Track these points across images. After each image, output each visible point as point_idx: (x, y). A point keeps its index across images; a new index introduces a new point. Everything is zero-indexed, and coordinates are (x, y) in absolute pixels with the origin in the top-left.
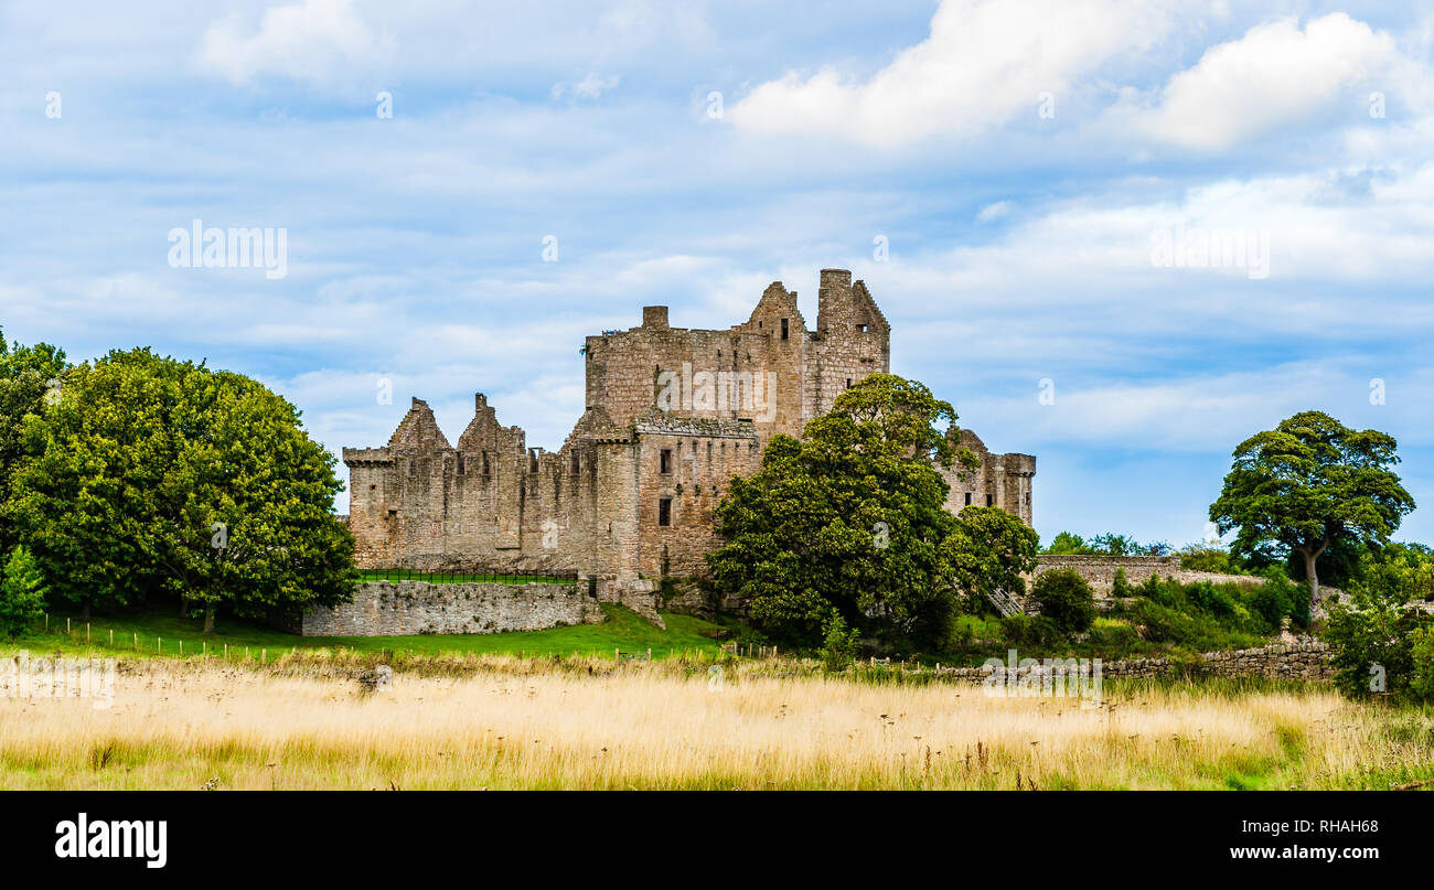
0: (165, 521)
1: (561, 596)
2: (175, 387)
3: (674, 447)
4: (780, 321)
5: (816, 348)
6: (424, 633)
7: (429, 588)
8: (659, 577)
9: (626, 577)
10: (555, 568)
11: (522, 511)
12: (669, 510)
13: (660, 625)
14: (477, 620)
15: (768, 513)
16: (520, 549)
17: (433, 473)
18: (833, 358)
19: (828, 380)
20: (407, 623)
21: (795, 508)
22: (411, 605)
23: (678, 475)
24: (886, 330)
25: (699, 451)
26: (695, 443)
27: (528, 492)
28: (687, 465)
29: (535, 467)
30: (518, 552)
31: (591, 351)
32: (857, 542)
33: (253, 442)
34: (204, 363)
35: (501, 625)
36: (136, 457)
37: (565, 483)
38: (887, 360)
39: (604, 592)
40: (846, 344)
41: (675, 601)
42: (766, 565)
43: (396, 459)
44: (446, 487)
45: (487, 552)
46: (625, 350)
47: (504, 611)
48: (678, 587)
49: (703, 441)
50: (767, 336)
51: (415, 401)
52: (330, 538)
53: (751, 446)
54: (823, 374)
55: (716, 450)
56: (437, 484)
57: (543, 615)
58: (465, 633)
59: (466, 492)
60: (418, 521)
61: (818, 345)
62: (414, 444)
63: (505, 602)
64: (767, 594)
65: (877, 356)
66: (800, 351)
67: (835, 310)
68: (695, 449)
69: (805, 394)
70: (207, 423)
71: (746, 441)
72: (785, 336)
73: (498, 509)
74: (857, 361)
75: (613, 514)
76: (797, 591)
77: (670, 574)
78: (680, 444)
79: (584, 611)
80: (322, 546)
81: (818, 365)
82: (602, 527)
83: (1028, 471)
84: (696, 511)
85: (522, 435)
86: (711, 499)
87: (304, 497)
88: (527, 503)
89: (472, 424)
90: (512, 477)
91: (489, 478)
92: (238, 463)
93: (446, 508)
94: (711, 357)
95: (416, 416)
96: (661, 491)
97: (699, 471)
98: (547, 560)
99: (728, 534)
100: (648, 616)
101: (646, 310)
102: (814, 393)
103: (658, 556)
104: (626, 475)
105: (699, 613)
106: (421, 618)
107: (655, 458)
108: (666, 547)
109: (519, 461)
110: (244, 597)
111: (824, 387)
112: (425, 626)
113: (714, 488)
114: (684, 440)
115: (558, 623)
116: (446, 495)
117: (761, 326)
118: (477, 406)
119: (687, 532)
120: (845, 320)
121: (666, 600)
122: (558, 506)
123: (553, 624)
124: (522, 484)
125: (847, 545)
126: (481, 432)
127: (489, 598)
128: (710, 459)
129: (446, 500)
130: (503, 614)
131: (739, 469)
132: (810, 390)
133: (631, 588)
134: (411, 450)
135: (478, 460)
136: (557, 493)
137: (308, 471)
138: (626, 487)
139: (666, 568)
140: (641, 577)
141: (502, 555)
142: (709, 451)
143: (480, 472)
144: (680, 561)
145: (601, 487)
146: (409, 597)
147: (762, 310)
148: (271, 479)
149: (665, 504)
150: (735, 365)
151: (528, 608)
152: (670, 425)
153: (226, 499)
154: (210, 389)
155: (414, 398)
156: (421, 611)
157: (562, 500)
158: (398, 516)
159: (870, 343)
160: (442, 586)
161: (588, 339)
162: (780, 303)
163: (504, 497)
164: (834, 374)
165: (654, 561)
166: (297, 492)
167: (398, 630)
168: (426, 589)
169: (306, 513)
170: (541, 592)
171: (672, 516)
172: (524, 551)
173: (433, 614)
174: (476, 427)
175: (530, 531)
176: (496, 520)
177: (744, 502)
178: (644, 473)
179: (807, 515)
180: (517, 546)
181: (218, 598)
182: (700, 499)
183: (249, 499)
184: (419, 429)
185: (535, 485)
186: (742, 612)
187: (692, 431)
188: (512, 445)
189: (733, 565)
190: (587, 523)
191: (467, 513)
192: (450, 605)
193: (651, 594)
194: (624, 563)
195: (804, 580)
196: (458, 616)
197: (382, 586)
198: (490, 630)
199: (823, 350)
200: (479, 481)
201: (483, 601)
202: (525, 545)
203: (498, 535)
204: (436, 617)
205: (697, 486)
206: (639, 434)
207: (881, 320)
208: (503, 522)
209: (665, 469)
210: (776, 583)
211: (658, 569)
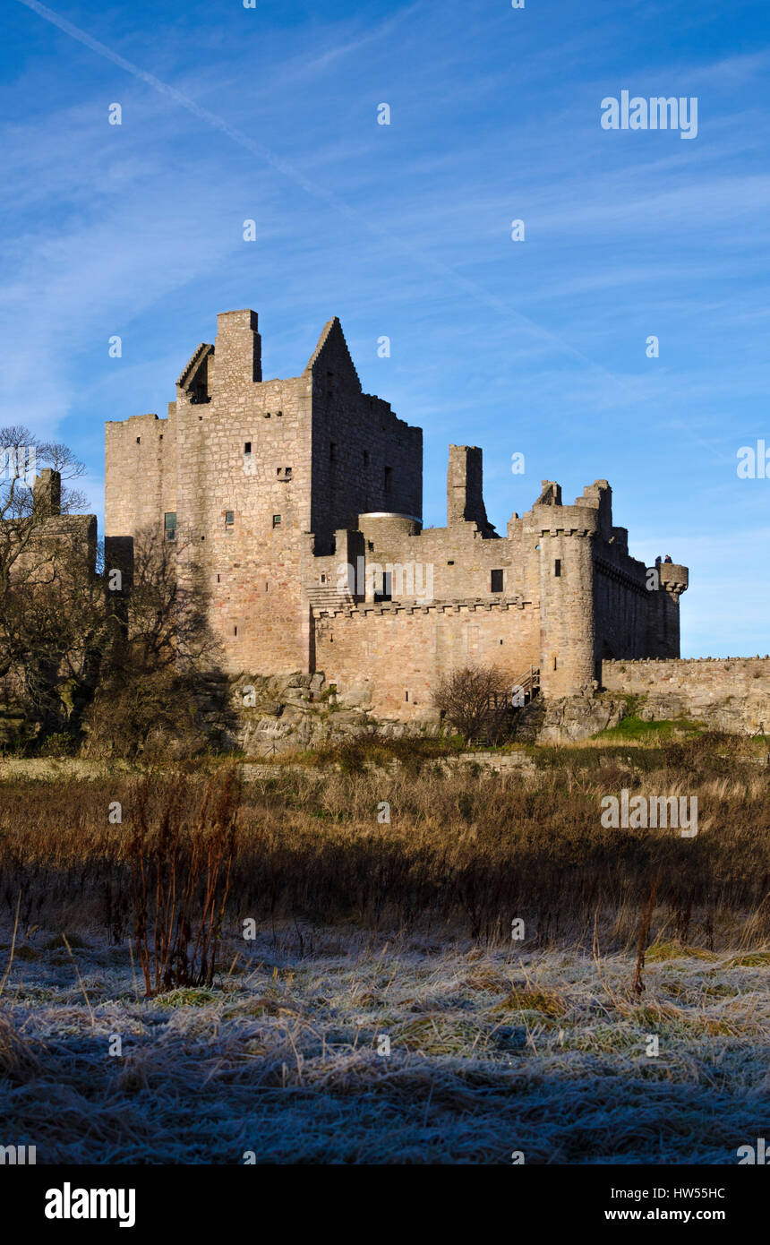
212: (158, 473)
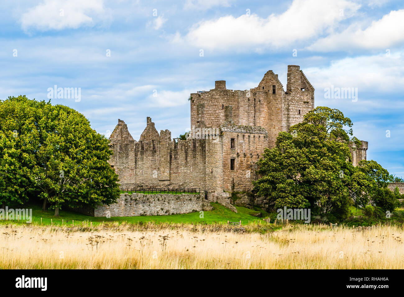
0: (40, 168)
1: (194, 199)
2: (40, 111)
3: (236, 137)
4: (272, 86)
5: (287, 97)
6: (142, 215)
7: (144, 196)
8: (231, 191)
9: (219, 192)
10: (186, 188)
11: (171, 165)
12: (234, 163)
13: (235, 211)
14: (162, 209)
15: (281, 164)
16: (169, 180)
17: (130, 150)
18: (293, 101)
19: (292, 110)
20: (135, 211)
21: (294, 161)
22: (137, 204)
23: (238, 149)
24: (313, 90)
25: (245, 139)
26: (244, 136)
27: (173, 157)
28: (241, 145)
29: (175, 147)
30: (169, 182)
31: (193, 99)
32: (321, 175)
33: (77, 133)
34: (50, 101)
35: (172, 211)
36: (27, 140)
37: (190, 153)
38: (313, 102)
39: (210, 197)
40: (298, 96)
41: (238, 201)
42: (281, 185)
43: (113, 144)
44: (136, 155)
45: (155, 182)
46: (208, 98)
47: (172, 206)
48: (238, 195)
49: (247, 135)
50: (266, 92)
51: (119, 121)
52: (110, 174)
53: (264, 137)
54: (290, 108)
55: (252, 139)
56: (132, 155)
57: (188, 207)
58: (158, 215)
59: (145, 157)
60: (124, 170)
61: (288, 96)
62: (120, 138)
63: (173, 202)
64: (282, 197)
65: (310, 101)
66: (281, 98)
67: (294, 82)
68: (244, 138)
69: (283, 116)
70: (56, 126)
71: (263, 135)
72: (274, 92)
73: (160, 164)
74: (302, 103)
75: (213, 165)
76: (295, 196)
77: (235, 190)
78: (238, 136)
79: (203, 205)
80: (107, 178)
81: (288, 104)
82: (208, 171)
83: (366, 148)
84: (245, 164)
85: (170, 133)
86: (250, 159)
87: (99, 158)
88: (173, 161)
89: (146, 129)
90: (166, 151)
91: (155, 152)
92: (71, 143)
93: (136, 164)
94: (246, 101)
95: (120, 127)
96: (231, 155)
97: (245, 147)
98: (182, 185)
99: (263, 173)
100: (230, 207)
101: (217, 82)
102: (287, 116)
103: (230, 182)
104: (218, 149)
105: (248, 206)
106: (141, 209)
107: (229, 142)
108: (233, 179)
109: (169, 144)
110: (75, 200)
111: (290, 113)
112: (142, 212)
113: (251, 154)
114: (239, 134)
115: (193, 211)
116: (136, 159)
117: (263, 88)
118: (148, 122)
119: (241, 172)
120: (298, 86)
121: (234, 201)
122: (187, 162)
123: (191, 211)
124: (171, 153)
125: (317, 176)
126: (149, 133)
127: (167, 200)
128: (249, 142)
129: (136, 161)
130: (172, 207)
131: (260, 146)
132: (285, 114)
133: (221, 196)
134: (119, 141)
135: (150, 144)
136: (186, 157)
137: (99, 146)
138: (218, 154)
139: (233, 187)
140: (224, 191)
141: (162, 183)
142: (249, 139)
143: (151, 149)
144: (239, 184)
145: (207, 154)
146: (136, 200)
147: (264, 82)
148: (85, 149)
149: (233, 161)
150: (255, 104)
151: (182, 204)
152: (234, 128)
153: (67, 158)
154: (55, 112)
155: (119, 120)
156: (141, 206)
157: (189, 160)
158: (114, 168)
159: (307, 95)
160: (149, 195)
161: (192, 94)
162: (272, 79)
163: (162, 159)
164: (294, 108)
165: (229, 185)
166: (95, 155)
167: (132, 214)
168: (142, 196)
169: (100, 164)
170: (187, 197)
171: (235, 166)
172: (171, 181)
173: (145, 207)
174: (147, 131)
175: (174, 173)
176: (159, 168)
177: (271, 159)
178: (225, 148)
179: (299, 165)
180: (169, 179)
181: (63, 201)
182: (246, 159)
183: (77, 158)
184: (121, 132)
185: (176, 154)
186: (263, 205)
187: (243, 131)
188: (166, 138)
189: (267, 185)
190: (200, 169)
191: (145, 166)
192: (152, 203)
193: (229, 198)
194: (218, 185)
195: (297, 192)
196: (155, 208)
197: (126, 195)
198: (167, 214)
199: (290, 98)
200: (151, 153)
201: (164, 201)
202: (172, 178)
203: (160, 175)
204: (146, 208)
205: (244, 154)
206: (222, 132)
207: (311, 86)
208: (162, 169)
209: (232, 147)
210: (286, 193)
211: (230, 188)
212: (254, 112)
